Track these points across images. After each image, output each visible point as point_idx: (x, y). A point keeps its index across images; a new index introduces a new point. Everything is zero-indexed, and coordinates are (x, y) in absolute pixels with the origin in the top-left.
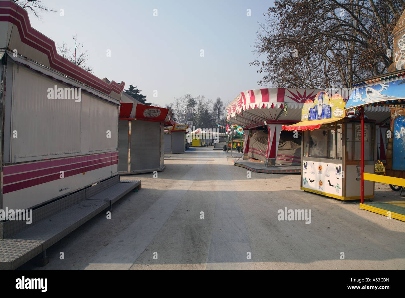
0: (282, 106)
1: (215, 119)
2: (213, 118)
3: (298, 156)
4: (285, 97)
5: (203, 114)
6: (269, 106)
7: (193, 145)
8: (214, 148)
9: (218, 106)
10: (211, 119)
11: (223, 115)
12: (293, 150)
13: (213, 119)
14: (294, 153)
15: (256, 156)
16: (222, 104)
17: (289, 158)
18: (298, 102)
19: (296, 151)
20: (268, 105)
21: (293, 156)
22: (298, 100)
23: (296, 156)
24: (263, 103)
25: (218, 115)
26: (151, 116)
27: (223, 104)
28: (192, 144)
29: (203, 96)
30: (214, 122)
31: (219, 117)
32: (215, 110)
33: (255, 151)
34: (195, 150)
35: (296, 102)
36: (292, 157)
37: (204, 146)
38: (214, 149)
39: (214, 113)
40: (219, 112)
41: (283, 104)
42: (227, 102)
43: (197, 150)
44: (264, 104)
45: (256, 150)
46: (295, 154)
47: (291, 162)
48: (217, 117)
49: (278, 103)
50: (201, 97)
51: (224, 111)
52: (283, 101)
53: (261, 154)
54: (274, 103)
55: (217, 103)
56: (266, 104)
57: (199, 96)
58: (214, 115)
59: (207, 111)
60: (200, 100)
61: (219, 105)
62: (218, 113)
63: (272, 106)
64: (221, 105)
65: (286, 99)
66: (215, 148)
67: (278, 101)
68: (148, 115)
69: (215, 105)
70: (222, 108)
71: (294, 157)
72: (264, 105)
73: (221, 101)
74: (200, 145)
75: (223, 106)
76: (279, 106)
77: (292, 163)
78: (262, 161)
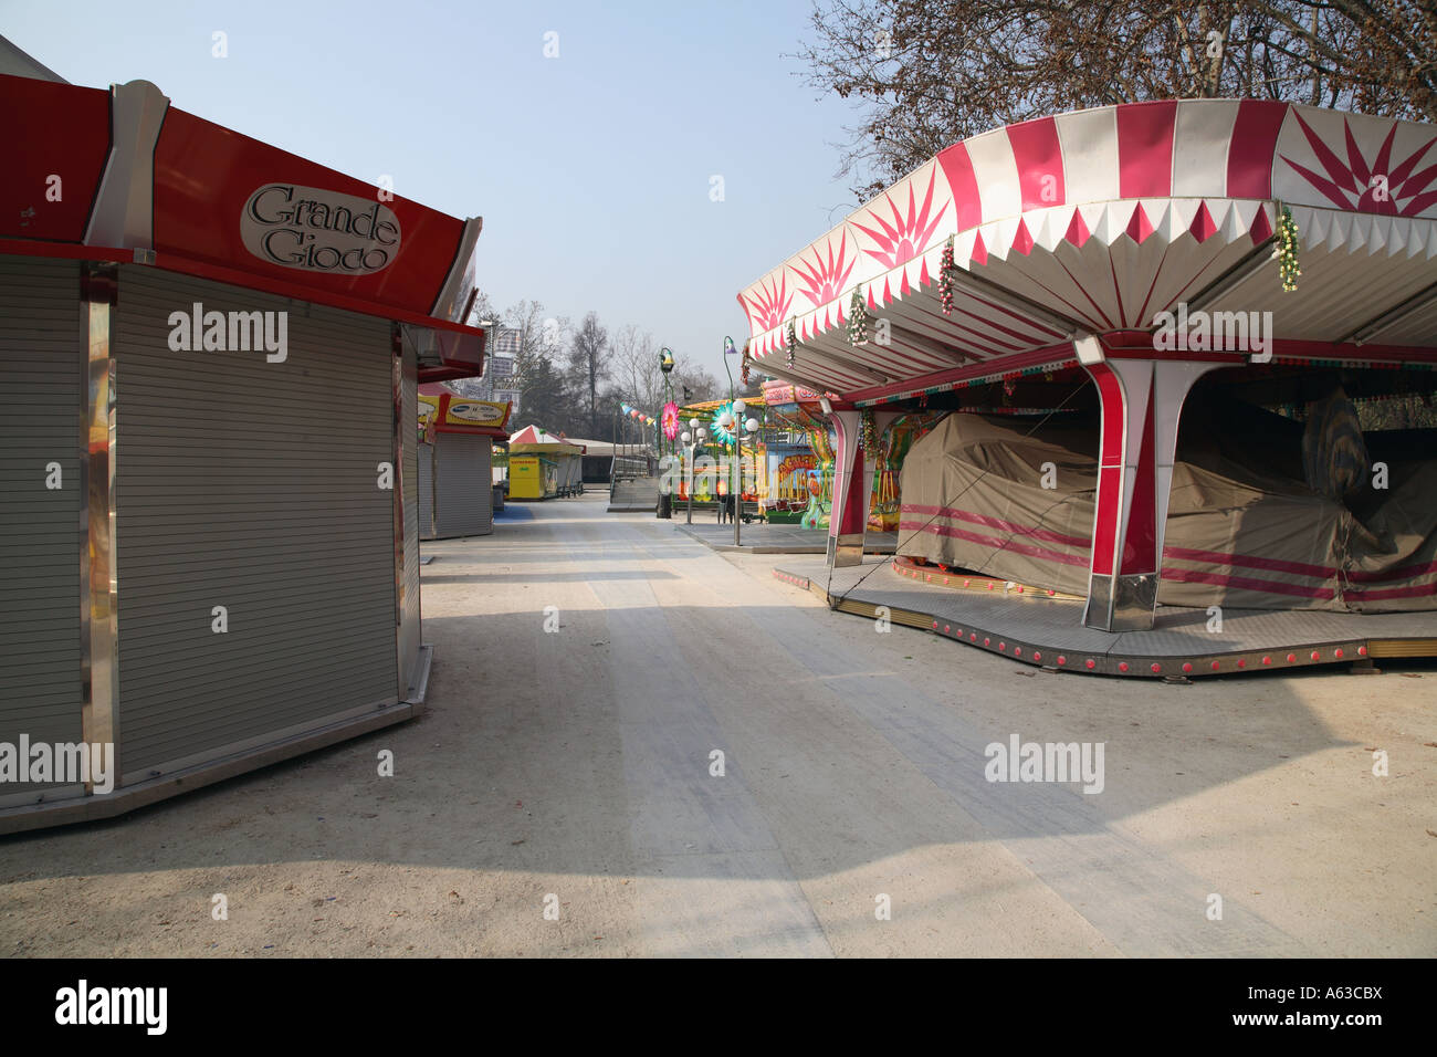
0: (1259, 225)
1: (578, 396)
2: (569, 388)
3: (1257, 555)
4: (1277, 164)
5: (531, 373)
6: (1179, 226)
7: (512, 494)
8: (608, 504)
9: (588, 345)
10: (563, 393)
11: (606, 376)
12: (1221, 517)
13: (570, 395)
14: (1232, 531)
15: (965, 554)
16: (604, 338)
17: (1200, 566)
18: (1345, 206)
19: (1244, 521)
20: (1171, 217)
21: (1229, 550)
22: (1345, 192)
23: (1245, 550)
24: (1131, 205)
25: (588, 379)
26: (313, 254)
27: (608, 339)
28: (507, 491)
29: (535, 305)
30: (574, 403)
31: (592, 387)
32: (576, 359)
33: (958, 524)
34: (528, 514)
35: (1329, 203)
36: (1221, 560)
37: (558, 497)
38: (610, 510)
39: (572, 370)
40: (594, 366)
41: (1269, 209)
42: (623, 331)
43: (541, 514)
44: (1138, 212)
45: (965, 516)
46: (1238, 537)
47: (1220, 588)
48: (586, 386)
49: (1237, 203)
50: (529, 305)
51: (612, 362)
52: (1264, 192)
53: (1007, 545)
54: (1208, 203)
55: (586, 332)
56: (1154, 209)
57: (523, 303)
58: (576, 379)
59: (546, 364)
60: (526, 319)
61: (591, 339)
62: (588, 373)
63: (1200, 223)
64: (599, 342)
65: (1284, 181)
66: (615, 506)
67: (1235, 191)
68: (285, 249)
69: (580, 341)
70: (603, 354)
71: (1234, 560)
72: (1137, 221)
73: (599, 325)
74: (541, 494)
75: (608, 346)
76: (1241, 227)
77: (1226, 591)
78: (1011, 585)
